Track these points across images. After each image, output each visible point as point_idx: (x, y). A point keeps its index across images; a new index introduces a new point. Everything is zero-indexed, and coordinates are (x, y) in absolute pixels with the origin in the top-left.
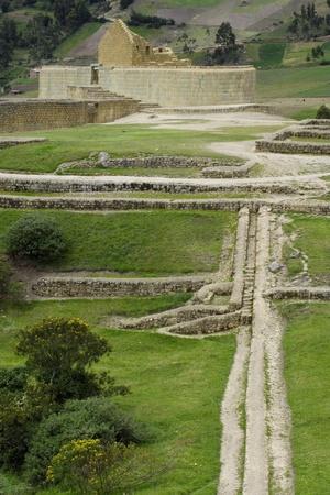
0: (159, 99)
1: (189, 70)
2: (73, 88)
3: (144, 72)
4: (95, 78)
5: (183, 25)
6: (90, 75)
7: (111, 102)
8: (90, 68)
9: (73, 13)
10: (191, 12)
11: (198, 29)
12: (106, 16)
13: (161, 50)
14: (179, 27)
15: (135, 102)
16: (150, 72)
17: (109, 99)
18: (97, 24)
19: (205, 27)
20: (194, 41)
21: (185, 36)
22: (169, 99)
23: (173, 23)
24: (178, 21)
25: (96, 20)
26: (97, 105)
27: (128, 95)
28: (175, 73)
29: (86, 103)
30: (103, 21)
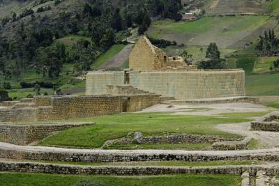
0: (174, 93)
1: (197, 72)
2: (111, 87)
3: (163, 74)
4: (127, 79)
5: (182, 46)
6: (123, 77)
7: (139, 96)
8: (123, 72)
9: (105, 38)
10: (188, 36)
11: (194, 48)
12: (128, 39)
13: (174, 59)
14: (180, 46)
15: (157, 96)
16: (168, 74)
17: (137, 94)
18: (122, 46)
19: (198, 46)
20: (191, 56)
21: (185, 53)
22: (182, 93)
23: (175, 44)
24: (179, 43)
25: (121, 43)
26: (129, 98)
27: (151, 91)
28: (186, 74)
29: (121, 97)
30: (126, 43)
